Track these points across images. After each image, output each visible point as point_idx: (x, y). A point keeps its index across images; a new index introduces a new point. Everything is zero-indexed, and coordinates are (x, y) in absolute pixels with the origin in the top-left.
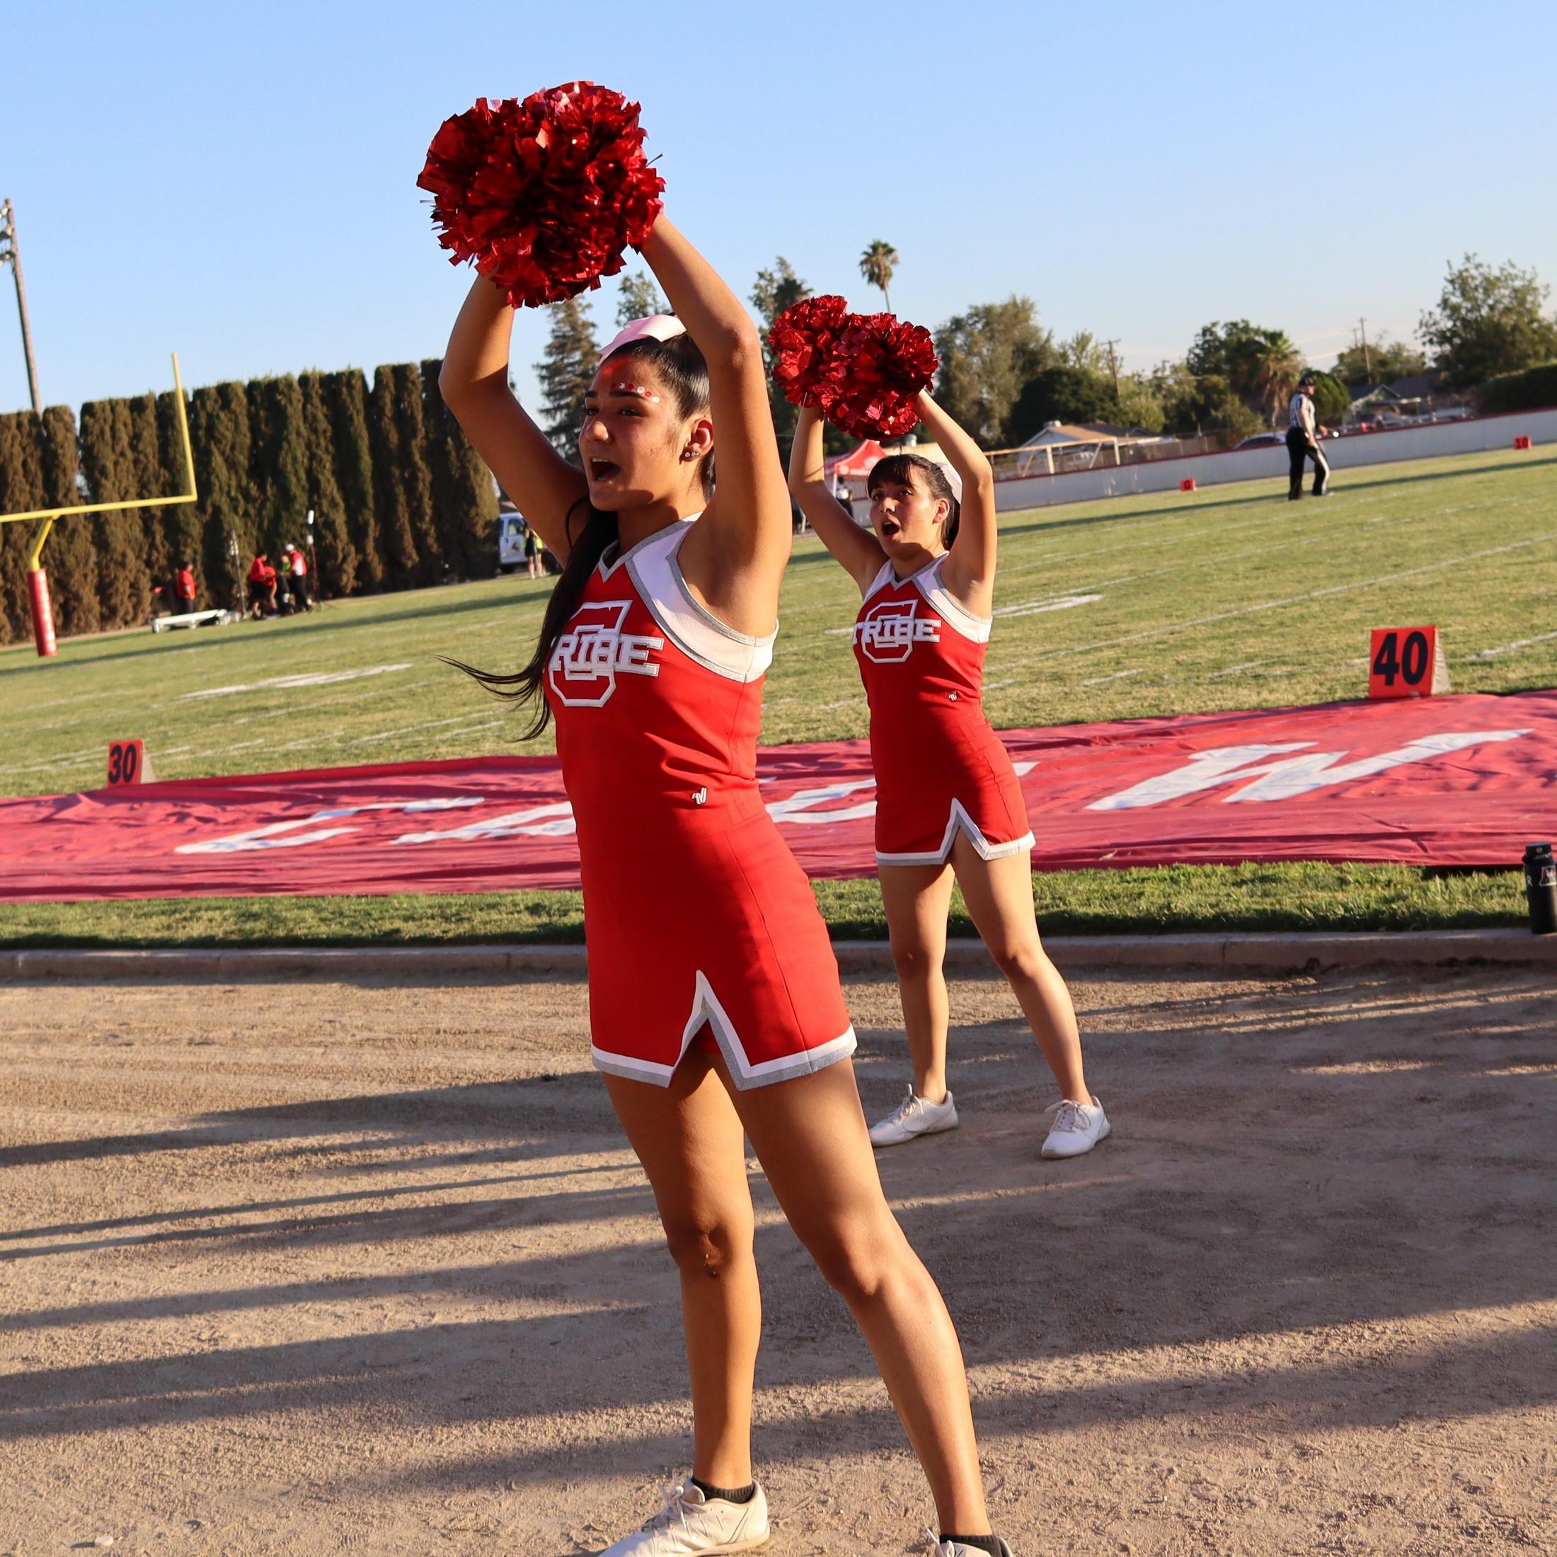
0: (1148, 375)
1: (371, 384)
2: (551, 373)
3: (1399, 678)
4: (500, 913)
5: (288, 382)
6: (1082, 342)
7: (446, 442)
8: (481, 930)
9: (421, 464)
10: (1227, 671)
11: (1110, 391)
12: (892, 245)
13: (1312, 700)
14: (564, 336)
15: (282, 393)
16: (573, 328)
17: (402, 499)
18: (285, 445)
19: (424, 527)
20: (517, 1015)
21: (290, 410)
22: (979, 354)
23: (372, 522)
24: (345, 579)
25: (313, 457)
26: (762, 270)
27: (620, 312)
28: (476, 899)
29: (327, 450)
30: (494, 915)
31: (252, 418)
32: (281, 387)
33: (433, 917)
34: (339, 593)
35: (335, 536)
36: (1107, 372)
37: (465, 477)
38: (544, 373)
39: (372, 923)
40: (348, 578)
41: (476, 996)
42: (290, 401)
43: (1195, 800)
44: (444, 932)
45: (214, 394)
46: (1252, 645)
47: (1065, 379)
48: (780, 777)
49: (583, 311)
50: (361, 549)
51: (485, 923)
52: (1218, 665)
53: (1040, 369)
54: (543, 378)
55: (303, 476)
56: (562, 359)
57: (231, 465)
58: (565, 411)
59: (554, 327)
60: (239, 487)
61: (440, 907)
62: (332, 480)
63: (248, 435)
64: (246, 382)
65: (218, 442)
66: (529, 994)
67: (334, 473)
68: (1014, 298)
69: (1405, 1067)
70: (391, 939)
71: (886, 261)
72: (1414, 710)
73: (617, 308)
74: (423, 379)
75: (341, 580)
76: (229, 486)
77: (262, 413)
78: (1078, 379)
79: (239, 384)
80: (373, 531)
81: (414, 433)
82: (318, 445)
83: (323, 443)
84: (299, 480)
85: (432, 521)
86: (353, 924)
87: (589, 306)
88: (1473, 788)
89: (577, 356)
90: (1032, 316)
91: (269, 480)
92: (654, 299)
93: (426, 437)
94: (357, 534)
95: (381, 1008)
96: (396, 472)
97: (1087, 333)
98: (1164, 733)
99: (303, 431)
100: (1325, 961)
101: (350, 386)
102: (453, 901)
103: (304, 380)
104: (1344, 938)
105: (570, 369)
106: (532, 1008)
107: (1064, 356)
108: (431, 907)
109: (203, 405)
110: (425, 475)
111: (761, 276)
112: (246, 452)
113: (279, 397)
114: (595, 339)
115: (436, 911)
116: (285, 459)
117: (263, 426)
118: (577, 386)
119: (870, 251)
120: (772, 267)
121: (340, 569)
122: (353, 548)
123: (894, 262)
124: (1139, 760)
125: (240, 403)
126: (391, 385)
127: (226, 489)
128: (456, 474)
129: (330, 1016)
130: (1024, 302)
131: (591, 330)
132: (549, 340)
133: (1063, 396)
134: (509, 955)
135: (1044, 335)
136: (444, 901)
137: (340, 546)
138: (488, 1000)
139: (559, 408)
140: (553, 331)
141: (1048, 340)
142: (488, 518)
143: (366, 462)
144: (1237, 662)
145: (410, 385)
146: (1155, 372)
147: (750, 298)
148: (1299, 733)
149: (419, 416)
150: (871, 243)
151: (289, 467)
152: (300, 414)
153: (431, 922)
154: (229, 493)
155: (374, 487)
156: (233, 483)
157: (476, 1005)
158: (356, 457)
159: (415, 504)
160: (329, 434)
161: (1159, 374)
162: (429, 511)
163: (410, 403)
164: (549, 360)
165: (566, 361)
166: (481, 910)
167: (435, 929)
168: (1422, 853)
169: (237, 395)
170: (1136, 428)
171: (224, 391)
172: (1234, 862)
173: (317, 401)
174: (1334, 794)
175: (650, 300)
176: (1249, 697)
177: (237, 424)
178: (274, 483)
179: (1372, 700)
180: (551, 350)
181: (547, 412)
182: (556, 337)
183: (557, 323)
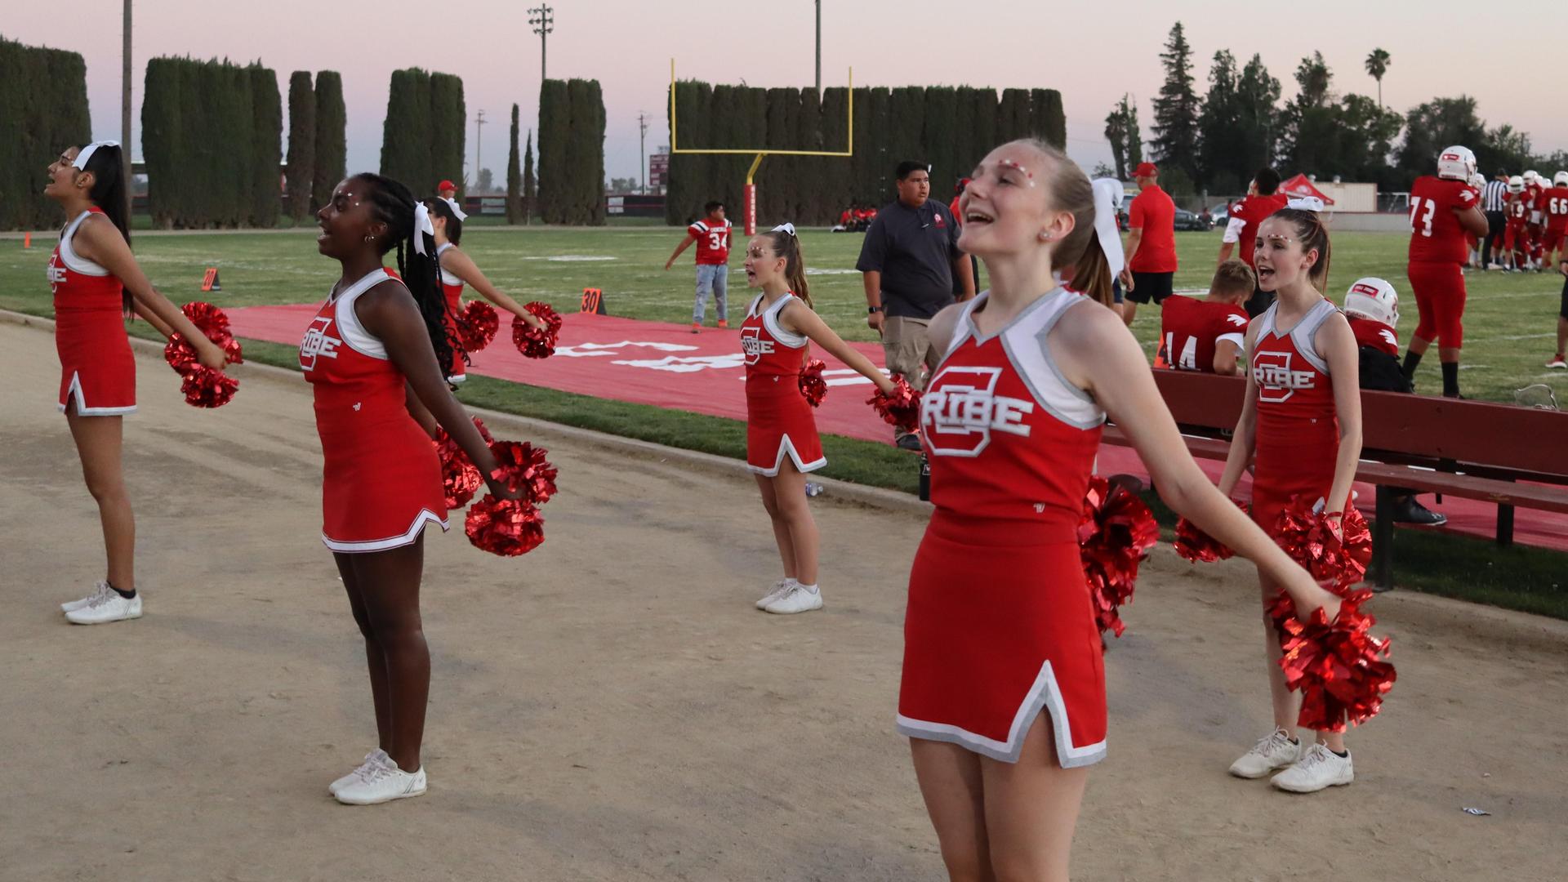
0: (1548, 158)
1: (1000, 99)
2: (1161, 105)
5: (950, 90)
6: (1505, 131)
12: (1388, 51)
14: (1173, 83)
15: (946, 96)
16: (1181, 78)
18: (943, 130)
21: (949, 111)
22: (1436, 130)
26: (1305, 57)
27: (1212, 72)
31: (926, 110)
32: (946, 93)
36: (1519, 152)
38: (1157, 104)
42: (950, 102)
45: (905, 92)
49: (1187, 69)
54: (1156, 107)
56: (1170, 98)
58: (1166, 130)
59: (1168, 76)
63: (922, 120)
64: (926, 87)
65: (903, 121)
68: (1464, 97)
71: (1383, 62)
73: (1210, 69)
74: (1032, 100)
77: (932, 107)
79: (921, 88)
87: (1192, 66)
89: (1179, 97)
90: (1474, 109)
92: (1234, 67)
97: (1509, 125)
99: (955, 122)
101: (987, 98)
103: (961, 91)
105: (1174, 104)
109: (898, 98)
111: (1304, 61)
112: (919, 130)
113: (944, 99)
114: (1192, 88)
116: (942, 137)
117: (931, 115)
118: (1177, 115)
119: (1373, 54)
120: (1312, 57)
123: (1388, 63)
125: (920, 100)
126: (1012, 101)
127: (903, 150)
130: (1471, 100)
131: (1191, 82)
132: (1164, 84)
135: (1480, 123)
139: (1163, 128)
140: (1167, 79)
141: (1482, 127)
145: (1024, 102)
146: (1553, 157)
147: (1294, 74)
149: (1027, 121)
150: (1375, 49)
151: (944, 142)
152: (954, 112)
156: (909, 147)
160: (970, 125)
161: (1556, 158)
163: (1022, 113)
164: (1162, 97)
165: (1172, 99)
169: (919, 95)
171: (912, 91)
173: (966, 105)
175: (1231, 67)
177: (915, 112)
180: (1164, 90)
181: (1155, 129)
182: (1168, 83)
183: (1171, 74)
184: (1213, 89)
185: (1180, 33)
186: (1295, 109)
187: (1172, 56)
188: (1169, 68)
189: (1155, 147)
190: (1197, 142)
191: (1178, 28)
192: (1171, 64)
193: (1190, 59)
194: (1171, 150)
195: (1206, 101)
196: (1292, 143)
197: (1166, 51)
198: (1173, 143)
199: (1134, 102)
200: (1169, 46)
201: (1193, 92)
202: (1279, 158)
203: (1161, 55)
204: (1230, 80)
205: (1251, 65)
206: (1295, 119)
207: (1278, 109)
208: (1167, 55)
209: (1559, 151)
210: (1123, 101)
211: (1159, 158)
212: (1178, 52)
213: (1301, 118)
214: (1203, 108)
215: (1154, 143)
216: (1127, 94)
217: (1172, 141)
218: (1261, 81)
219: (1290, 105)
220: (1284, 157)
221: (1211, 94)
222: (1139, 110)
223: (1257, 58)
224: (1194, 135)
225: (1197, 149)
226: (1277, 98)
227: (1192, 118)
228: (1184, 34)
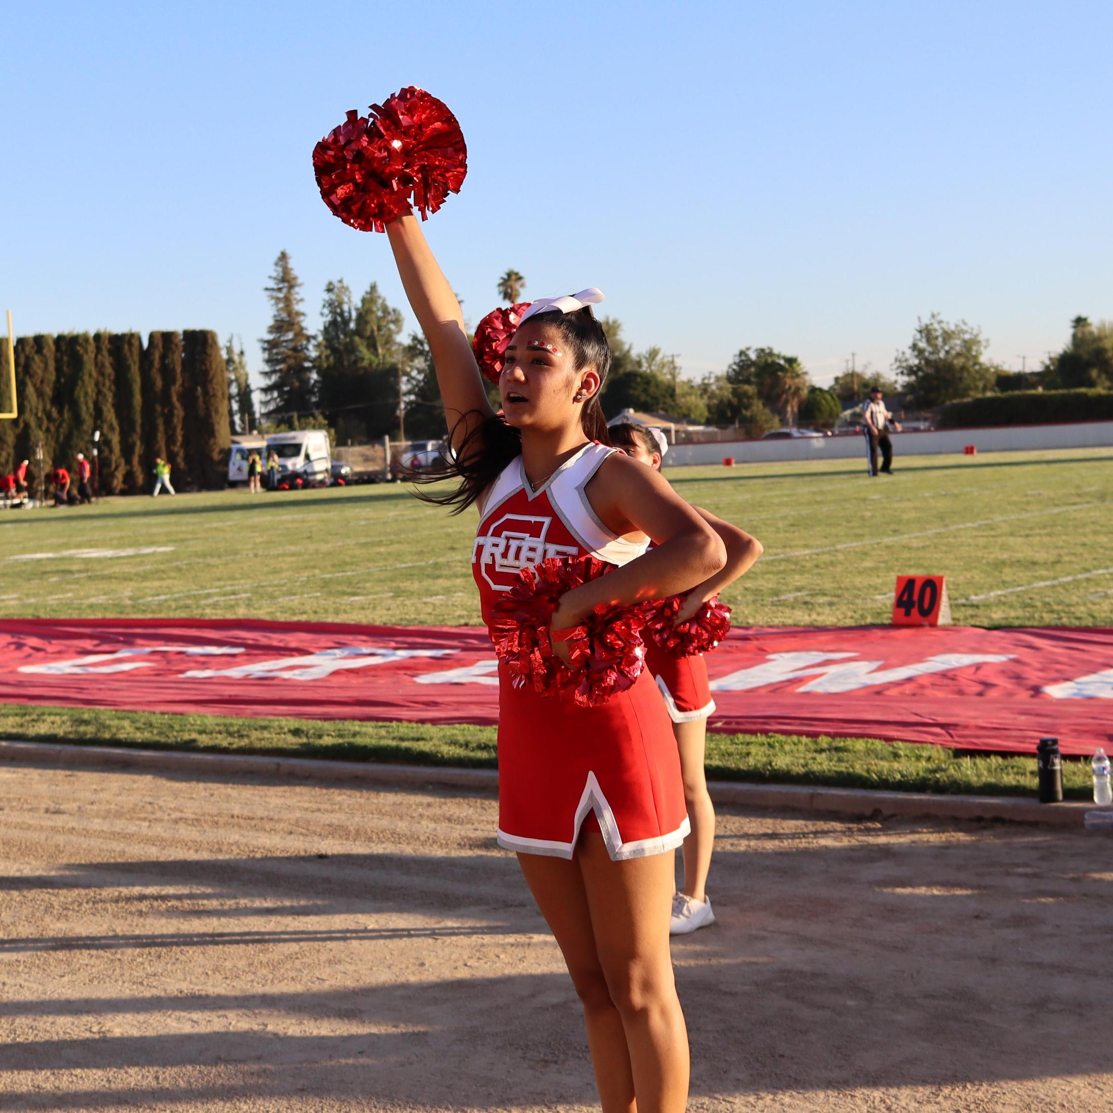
0: (698, 381)
1: (145, 344)
2: (271, 346)
3: (915, 612)
4: (270, 733)
5: (85, 338)
6: (653, 354)
7: (196, 390)
8: (258, 745)
9: (177, 404)
10: (782, 597)
11: (670, 391)
12: (521, 274)
13: (849, 622)
14: (282, 321)
15: (81, 345)
16: (290, 314)
17: (161, 428)
18: (80, 383)
19: (176, 449)
20: (289, 808)
21: (85, 358)
23: (138, 443)
24: (115, 482)
25: (99, 393)
27: (324, 306)
28: (252, 722)
29: (110, 389)
30: (266, 734)
31: (58, 361)
32: (81, 341)
33: (220, 732)
34: (110, 492)
35: (111, 451)
36: (669, 377)
37: (208, 416)
38: (266, 345)
39: (175, 733)
40: (118, 482)
41: (256, 792)
42: (86, 351)
43: (776, 689)
44: (230, 744)
45: (31, 342)
46: (798, 580)
47: (639, 380)
48: (464, 649)
49: (297, 304)
50: (128, 462)
51: (260, 740)
52: (776, 593)
53: (621, 371)
54: (264, 349)
55: (91, 405)
56: (279, 337)
57: (40, 394)
58: (278, 375)
59: (276, 313)
60: (44, 409)
61: (225, 725)
62: (112, 411)
63: (54, 373)
64: (55, 335)
65: (31, 376)
66: (296, 794)
67: (114, 405)
68: (608, 318)
69: (959, 892)
70: (189, 746)
71: (517, 285)
72: (926, 635)
73: (322, 303)
74: (183, 343)
75: (111, 482)
76: (37, 409)
77: (65, 359)
78: (648, 380)
79: (50, 336)
80: (138, 449)
81: (174, 381)
82: (104, 385)
83: (107, 383)
84: (88, 408)
85: (182, 446)
86: (160, 733)
87: (302, 300)
88: (980, 694)
89: (290, 335)
90: (619, 332)
91: (67, 407)
92: (349, 299)
93: (183, 385)
94: (127, 451)
95: (186, 796)
96: (158, 408)
97: (657, 347)
98: (745, 638)
99: (94, 374)
100: (886, 812)
101: (130, 344)
102: (234, 722)
103: (98, 337)
104: (901, 796)
105: (284, 344)
106: (300, 804)
107: (639, 364)
108: (218, 725)
109: (23, 349)
110: (179, 411)
112: (51, 385)
113: (78, 348)
114: (304, 324)
115: (222, 728)
116: (79, 393)
117: (65, 368)
118: (289, 357)
119: (506, 277)
121: (112, 475)
122: (123, 461)
123: (522, 286)
124: (729, 657)
125: (50, 350)
126: (160, 346)
127: (34, 411)
128: (202, 413)
129: (148, 799)
130: (615, 322)
131: (302, 318)
132: (271, 322)
133: (637, 392)
134: (278, 764)
135: (626, 347)
136: (228, 721)
137: (114, 458)
138: (266, 796)
139: (274, 372)
140: (275, 316)
141: (628, 351)
142: (223, 446)
143: (138, 400)
144: (790, 592)
145: (173, 346)
146: (704, 379)
148: (845, 646)
149: (179, 369)
150: (507, 271)
151: (82, 399)
152: (93, 361)
153: (219, 736)
154: (36, 415)
155: (142, 417)
156: (40, 407)
157: (258, 798)
158: (130, 395)
159: (171, 433)
160: (112, 377)
161: (706, 381)
162: (180, 438)
163: (173, 359)
164: (270, 337)
165: (282, 339)
166: (256, 730)
167: (223, 741)
168: (949, 738)
169: (48, 344)
170: (686, 417)
171: (39, 340)
172: (814, 735)
173: (105, 353)
174: (878, 691)
175: (346, 299)
176: (803, 617)
177: (46, 365)
178: (70, 409)
179: (895, 625)
180: (272, 329)
181: (266, 374)
182: (276, 321)
183: (278, 310)
184: (327, 325)
185: (287, 263)
186: (421, 343)
187: (280, 290)
188: (277, 304)
189: (266, 394)
190: (314, 385)
191: (283, 257)
192: (278, 300)
193: (299, 292)
194: (286, 397)
195: (320, 338)
196: (419, 381)
197: (272, 284)
198: (286, 389)
199: (241, 344)
200: (275, 279)
201: (306, 329)
202: (406, 399)
203: (267, 289)
204: (346, 314)
205: (369, 296)
206: (422, 353)
207: (400, 344)
208: (273, 289)
209: (710, 373)
210: (228, 344)
211: (272, 407)
212: (286, 284)
213: (428, 352)
214: (318, 346)
215: (266, 390)
216: (232, 336)
217: (286, 386)
218: (380, 314)
219: (415, 338)
220: (412, 397)
221: (326, 331)
222: (247, 354)
223: (373, 288)
224: (309, 379)
225: (314, 393)
226: (399, 331)
227: (307, 359)
228: (292, 264)
